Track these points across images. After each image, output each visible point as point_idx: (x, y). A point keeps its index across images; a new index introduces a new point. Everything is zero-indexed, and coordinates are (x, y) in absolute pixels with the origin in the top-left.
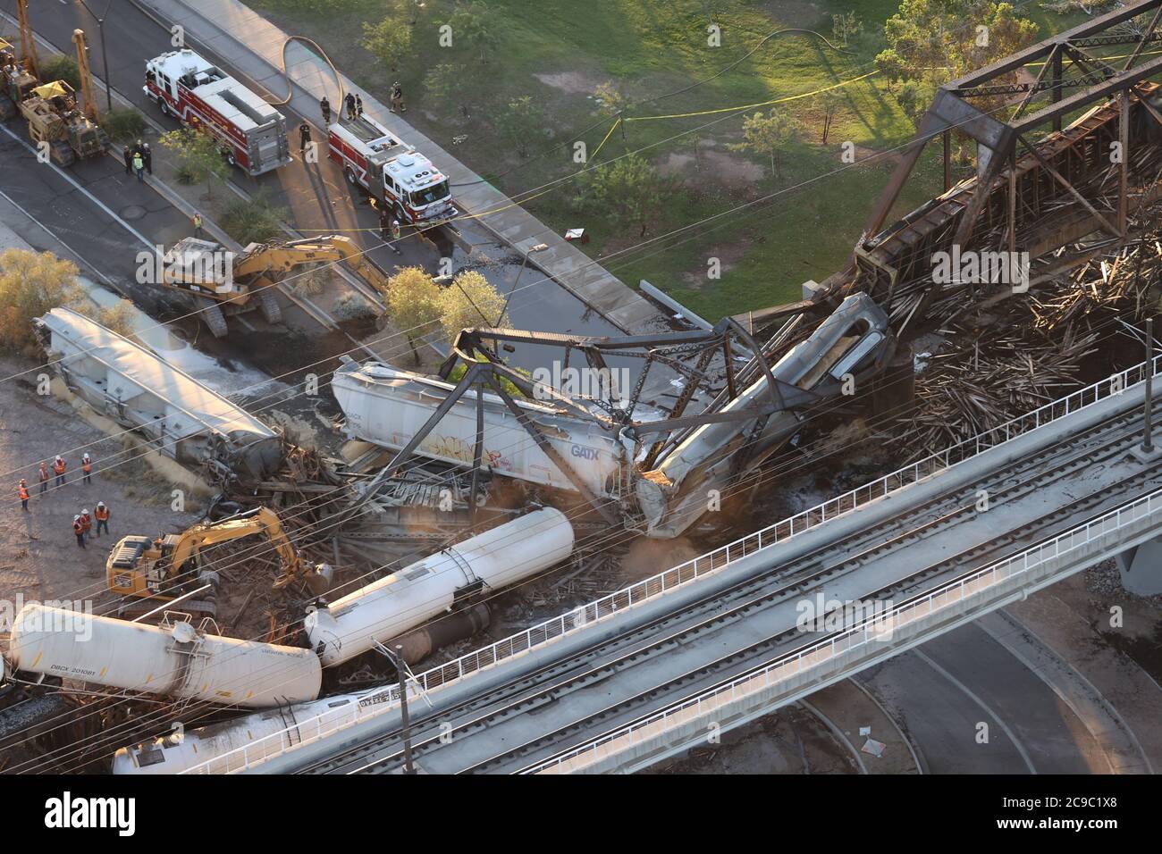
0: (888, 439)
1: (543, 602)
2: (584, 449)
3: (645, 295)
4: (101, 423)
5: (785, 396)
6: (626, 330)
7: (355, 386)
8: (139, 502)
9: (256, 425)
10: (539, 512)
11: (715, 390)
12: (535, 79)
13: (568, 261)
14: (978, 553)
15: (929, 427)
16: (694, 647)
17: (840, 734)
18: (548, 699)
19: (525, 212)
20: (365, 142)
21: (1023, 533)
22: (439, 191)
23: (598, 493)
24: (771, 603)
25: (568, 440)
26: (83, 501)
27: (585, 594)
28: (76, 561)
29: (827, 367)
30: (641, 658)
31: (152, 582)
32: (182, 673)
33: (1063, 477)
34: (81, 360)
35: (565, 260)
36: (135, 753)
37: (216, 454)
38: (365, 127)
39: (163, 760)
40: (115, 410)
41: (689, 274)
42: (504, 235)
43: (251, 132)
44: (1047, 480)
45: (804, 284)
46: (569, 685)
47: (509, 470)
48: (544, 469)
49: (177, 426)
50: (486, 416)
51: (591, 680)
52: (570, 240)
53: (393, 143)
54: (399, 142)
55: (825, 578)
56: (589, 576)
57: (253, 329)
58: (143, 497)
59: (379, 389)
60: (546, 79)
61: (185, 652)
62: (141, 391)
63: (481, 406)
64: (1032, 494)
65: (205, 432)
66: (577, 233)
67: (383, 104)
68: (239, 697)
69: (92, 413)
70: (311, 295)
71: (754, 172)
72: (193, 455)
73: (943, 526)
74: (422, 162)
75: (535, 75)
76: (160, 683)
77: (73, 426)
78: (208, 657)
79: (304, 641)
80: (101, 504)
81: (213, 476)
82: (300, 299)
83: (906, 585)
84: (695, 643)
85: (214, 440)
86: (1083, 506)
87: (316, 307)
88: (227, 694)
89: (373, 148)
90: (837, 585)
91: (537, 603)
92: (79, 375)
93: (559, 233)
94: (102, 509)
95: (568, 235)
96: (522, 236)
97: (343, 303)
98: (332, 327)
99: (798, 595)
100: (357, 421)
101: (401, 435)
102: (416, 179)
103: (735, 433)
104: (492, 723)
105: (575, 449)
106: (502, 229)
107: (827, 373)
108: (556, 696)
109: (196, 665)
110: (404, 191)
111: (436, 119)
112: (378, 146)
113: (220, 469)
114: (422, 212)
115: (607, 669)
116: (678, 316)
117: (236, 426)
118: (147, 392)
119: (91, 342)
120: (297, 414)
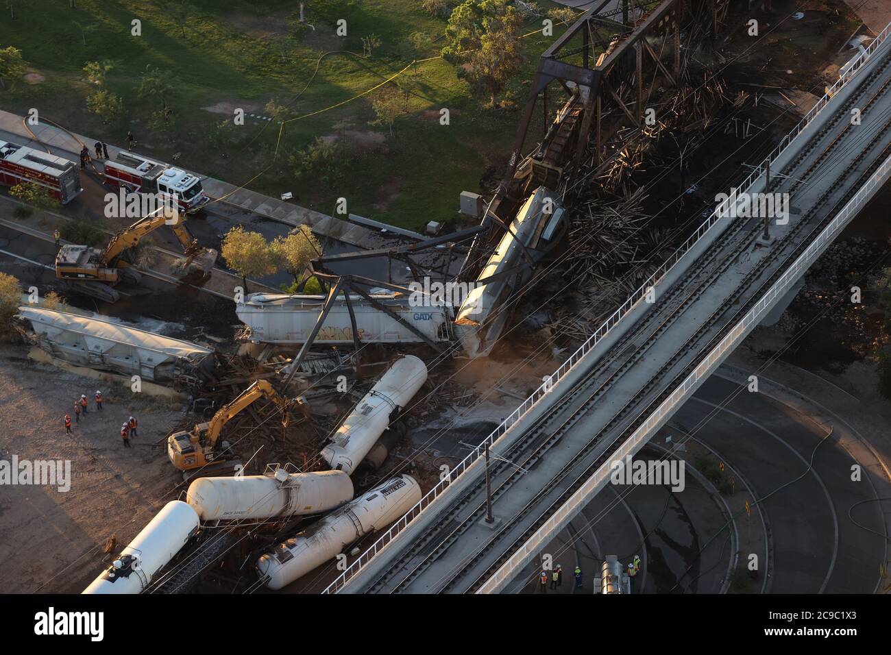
0: (564, 273)
1: (426, 413)
2: (422, 315)
3: (356, 223)
4: (82, 371)
5: (532, 255)
6: (359, 245)
7: (254, 310)
8: (141, 412)
9: (197, 348)
10: (404, 359)
11: (438, 268)
12: (205, 111)
13: (294, 212)
14: (717, 317)
15: (583, 261)
16: (596, 409)
17: (655, 445)
18: (537, 459)
19: (247, 190)
20: (135, 168)
21: (733, 300)
22: (197, 188)
23: (434, 340)
24: (623, 373)
25: (410, 311)
26: (107, 420)
27: (447, 402)
28: (130, 456)
29: (539, 235)
30: (573, 422)
31: (208, 454)
32: (288, 498)
33: (730, 264)
34: (60, 334)
35: (292, 212)
36: (275, 556)
37: (183, 371)
38: (125, 159)
39: (292, 557)
40: (98, 359)
41: (375, 205)
42: (244, 206)
43: (61, 176)
44: (724, 268)
45: (461, 194)
46: (544, 448)
47: (370, 339)
48: (395, 333)
49: (150, 360)
50: (355, 309)
51: (553, 442)
52: (286, 200)
53: (152, 165)
54: (156, 164)
55: (642, 352)
56: (443, 391)
57: (129, 295)
58: (143, 409)
59: (272, 308)
60: (210, 109)
61: (287, 488)
62: (115, 344)
63: (349, 304)
64: (720, 278)
65: (171, 360)
66: (288, 195)
67: (112, 145)
68: (316, 507)
69: (70, 366)
70: (151, 267)
71: (379, 137)
72: (166, 375)
73: (686, 307)
74: (180, 173)
75: (202, 108)
76: (276, 510)
77: (63, 377)
78: (298, 487)
79: (326, 466)
80: (131, 418)
81: (182, 386)
82: (145, 271)
83: (691, 344)
84: (596, 406)
85: (180, 363)
86: (754, 278)
87: (160, 274)
88: (309, 508)
89: (141, 170)
90: (650, 354)
91: (423, 414)
92: (60, 344)
93: (277, 198)
94: (132, 420)
95: (283, 198)
96: (256, 204)
97: (178, 267)
98: (177, 283)
99: (633, 365)
100: (261, 331)
101: (293, 333)
102: (183, 183)
103: (503, 285)
104: (515, 481)
105: (416, 316)
106: (240, 204)
107: (540, 238)
108: (540, 456)
109: (294, 493)
110: (177, 192)
111: (153, 147)
112: (144, 168)
113: (189, 379)
114: (191, 203)
115: (558, 433)
116: (384, 230)
117: (189, 351)
118: (118, 344)
119: (61, 322)
120: (195, 338)
